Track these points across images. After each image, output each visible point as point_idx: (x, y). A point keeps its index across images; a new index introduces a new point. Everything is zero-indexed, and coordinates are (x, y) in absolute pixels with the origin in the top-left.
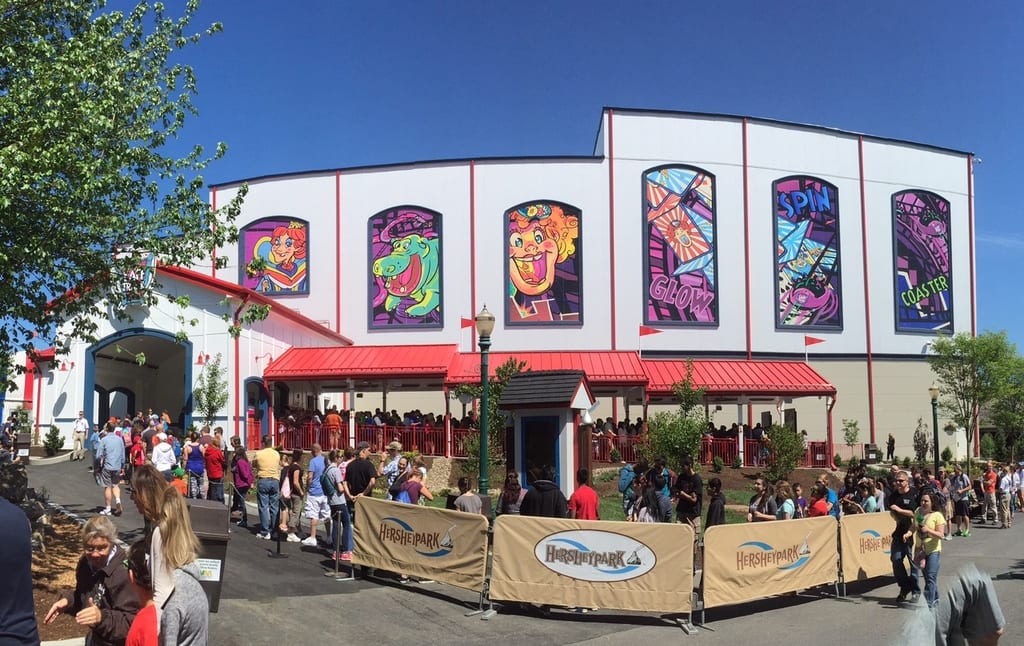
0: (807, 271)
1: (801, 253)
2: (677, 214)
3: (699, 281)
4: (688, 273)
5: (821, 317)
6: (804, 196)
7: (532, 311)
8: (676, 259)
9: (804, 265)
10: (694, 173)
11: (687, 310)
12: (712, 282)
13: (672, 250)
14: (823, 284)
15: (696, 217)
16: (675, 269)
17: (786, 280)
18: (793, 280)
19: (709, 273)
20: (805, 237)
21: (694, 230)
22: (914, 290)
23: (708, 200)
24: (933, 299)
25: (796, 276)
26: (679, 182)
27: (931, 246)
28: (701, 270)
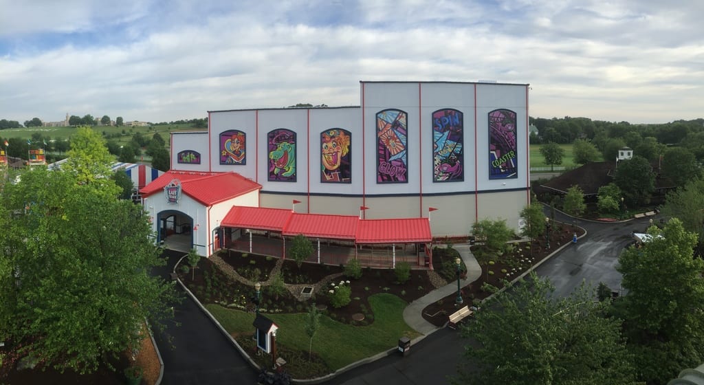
0: (448, 155)
1: (445, 147)
2: (391, 133)
3: (400, 163)
4: (395, 160)
5: (454, 176)
6: (447, 119)
7: (332, 177)
8: (390, 153)
9: (446, 153)
10: (398, 112)
11: (394, 177)
12: (405, 164)
13: (388, 150)
14: (455, 160)
15: (399, 134)
16: (389, 158)
17: (437, 161)
18: (441, 160)
19: (404, 160)
20: (447, 139)
21: (398, 140)
22: (499, 160)
23: (404, 126)
24: (508, 163)
25: (442, 158)
26: (390, 118)
27: (507, 137)
28: (401, 159)
